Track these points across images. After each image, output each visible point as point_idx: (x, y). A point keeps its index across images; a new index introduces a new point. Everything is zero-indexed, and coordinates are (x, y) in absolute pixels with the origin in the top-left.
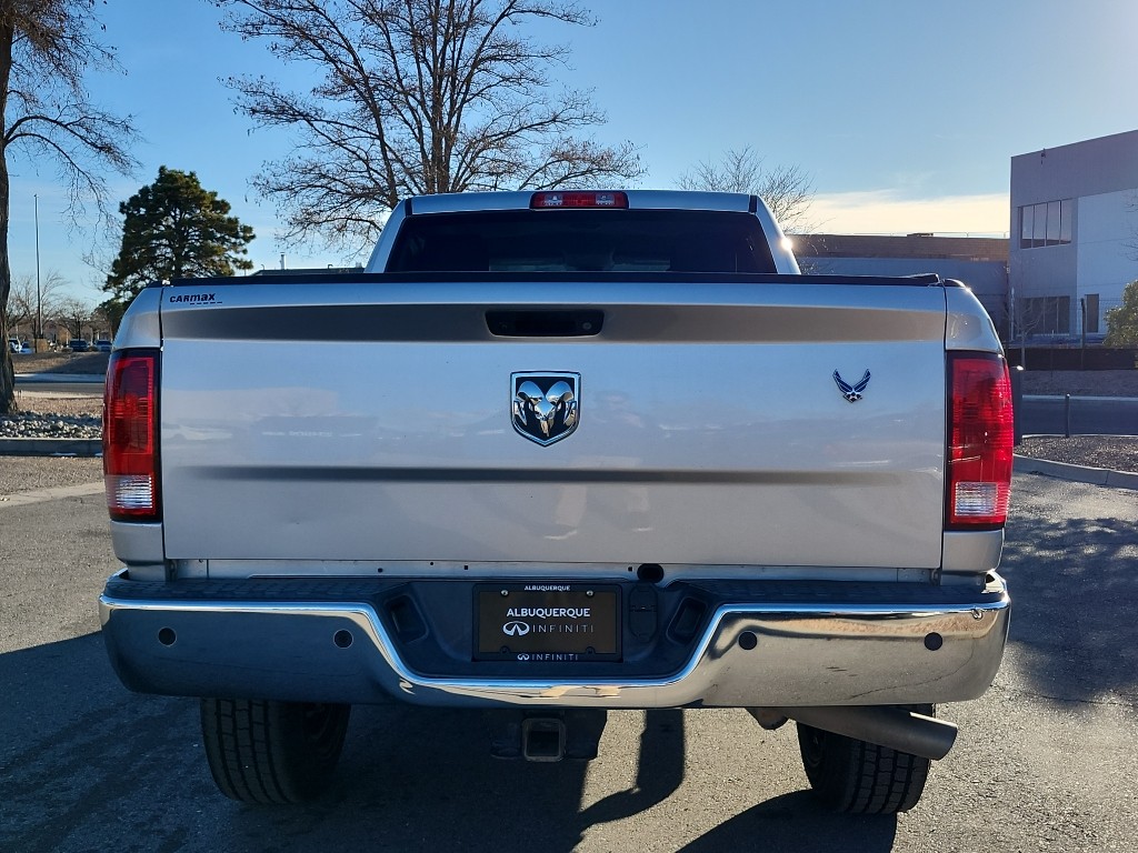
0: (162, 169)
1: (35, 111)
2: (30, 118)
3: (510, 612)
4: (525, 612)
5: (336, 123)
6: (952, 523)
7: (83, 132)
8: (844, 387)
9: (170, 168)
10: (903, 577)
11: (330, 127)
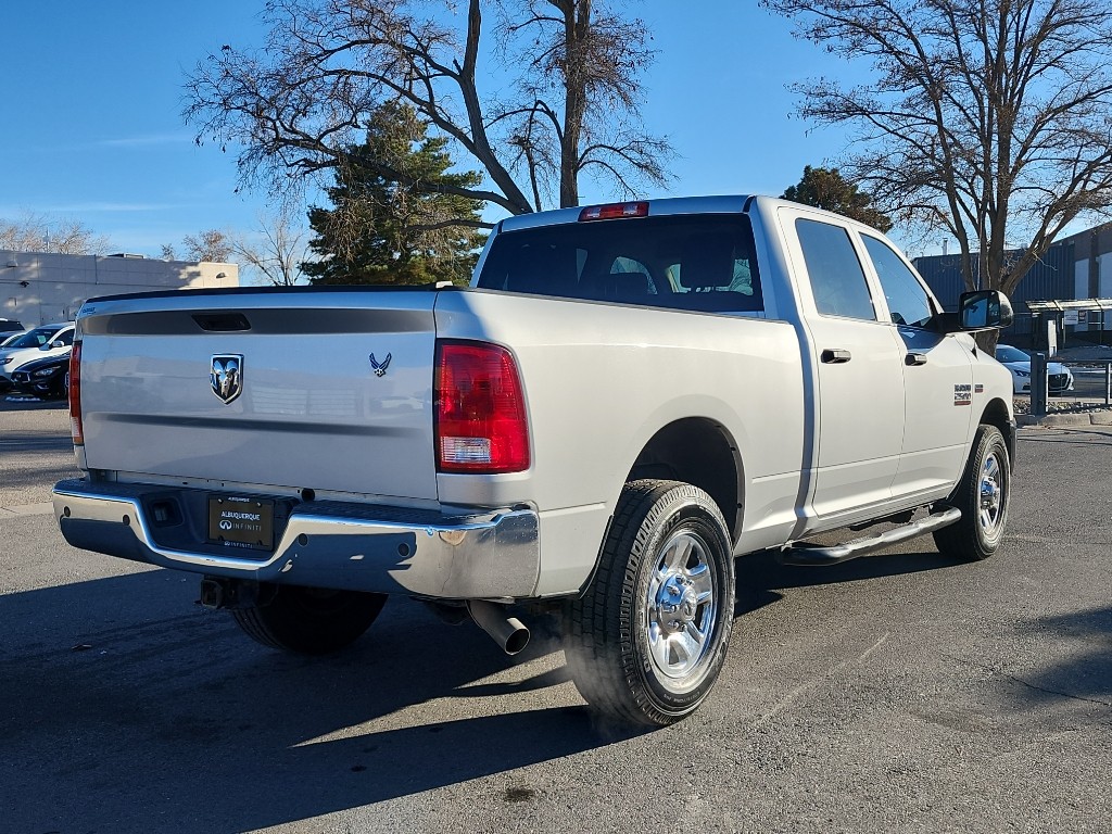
0: (807, 168)
1: (593, 142)
2: (591, 148)
3: (223, 514)
4: (230, 515)
5: (891, 113)
6: (441, 467)
7: (634, 155)
8: (375, 365)
9: (814, 167)
10: (417, 505)
11: (885, 118)
